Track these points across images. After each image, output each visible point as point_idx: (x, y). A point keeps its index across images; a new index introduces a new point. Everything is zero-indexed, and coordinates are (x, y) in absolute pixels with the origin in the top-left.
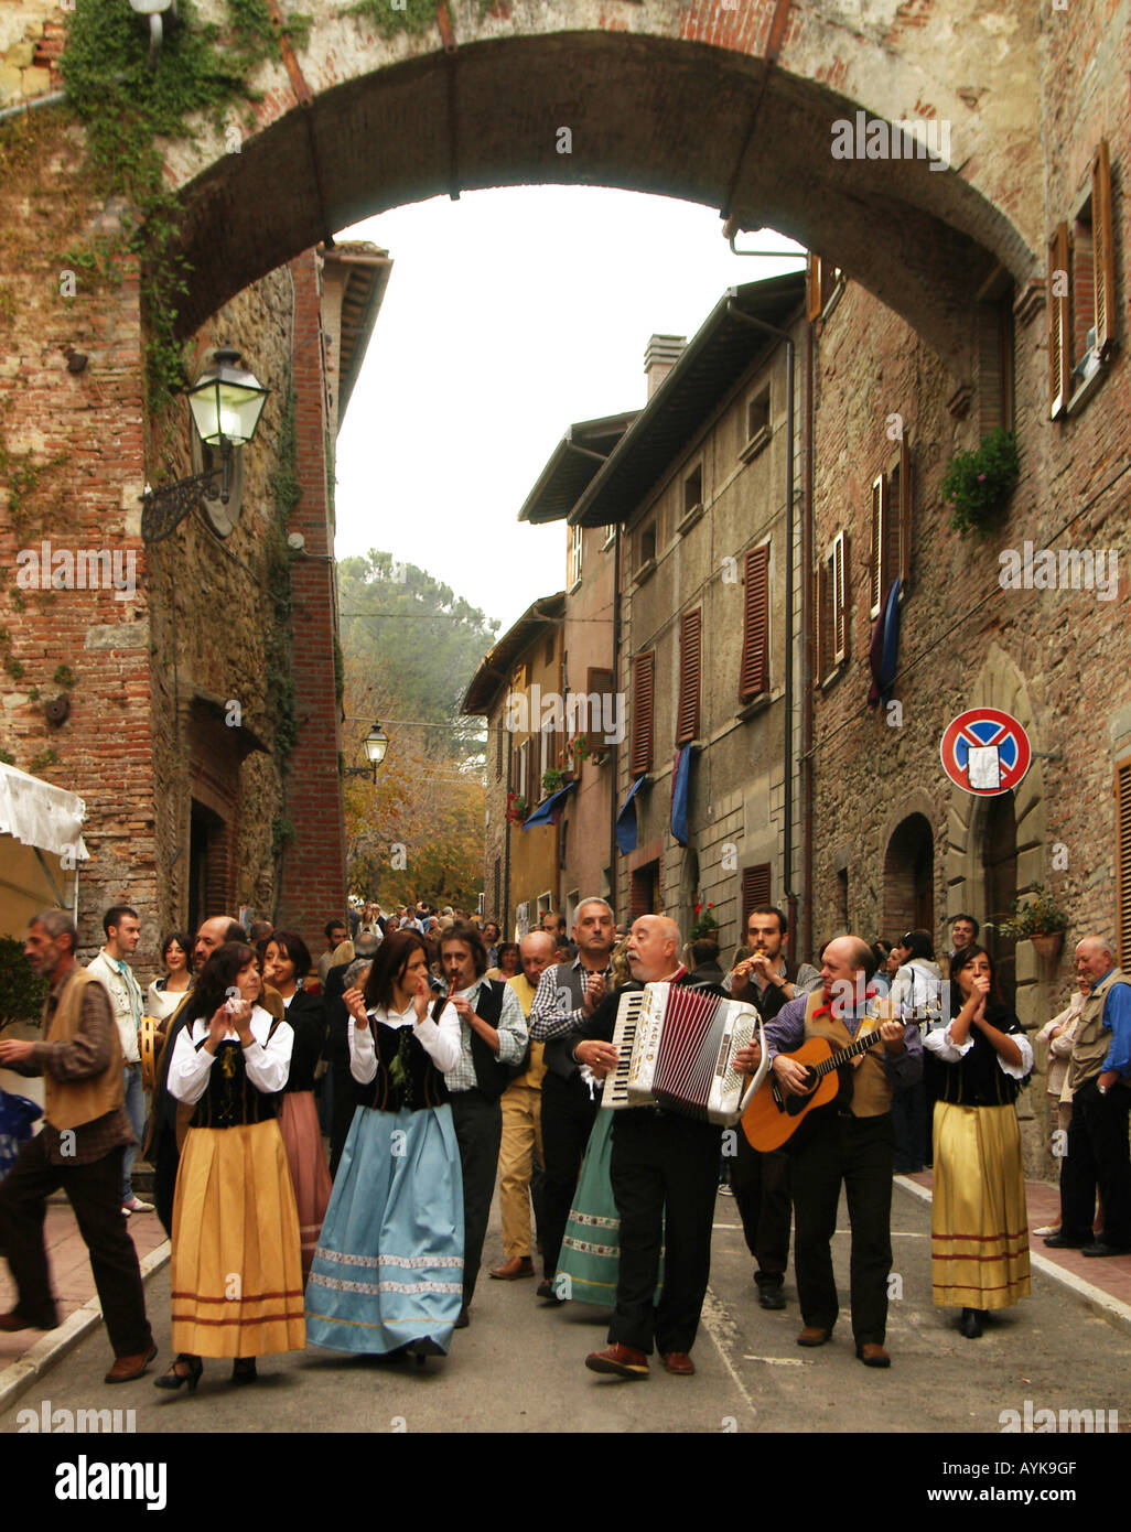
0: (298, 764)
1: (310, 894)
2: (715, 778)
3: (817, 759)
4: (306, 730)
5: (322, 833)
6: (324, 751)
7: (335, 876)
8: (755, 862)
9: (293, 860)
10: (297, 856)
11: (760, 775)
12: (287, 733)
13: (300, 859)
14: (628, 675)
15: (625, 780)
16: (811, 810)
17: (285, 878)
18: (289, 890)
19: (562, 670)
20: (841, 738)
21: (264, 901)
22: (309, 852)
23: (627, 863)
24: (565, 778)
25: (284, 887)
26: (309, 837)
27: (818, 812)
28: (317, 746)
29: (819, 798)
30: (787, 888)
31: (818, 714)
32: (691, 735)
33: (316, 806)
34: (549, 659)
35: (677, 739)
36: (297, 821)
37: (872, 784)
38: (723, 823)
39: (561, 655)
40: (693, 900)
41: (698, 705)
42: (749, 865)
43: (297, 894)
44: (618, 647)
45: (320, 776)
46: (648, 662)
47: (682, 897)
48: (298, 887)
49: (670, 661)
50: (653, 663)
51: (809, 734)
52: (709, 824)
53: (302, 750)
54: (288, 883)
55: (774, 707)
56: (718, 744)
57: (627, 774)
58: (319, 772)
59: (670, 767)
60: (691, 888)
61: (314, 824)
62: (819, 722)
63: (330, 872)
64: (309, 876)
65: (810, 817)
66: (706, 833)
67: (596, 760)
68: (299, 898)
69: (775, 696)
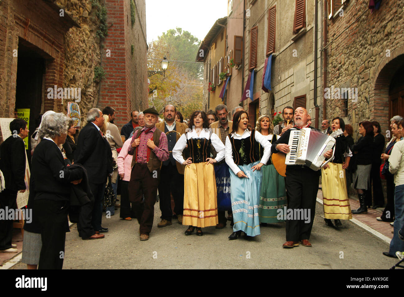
0: (108, 44)
1: (112, 100)
2: (281, 66)
3: (329, 50)
4: (112, 30)
5: (118, 74)
6: (119, 39)
7: (123, 93)
8: (299, 95)
9: (105, 86)
10: (107, 84)
11: (301, 61)
12: (102, 30)
13: (108, 85)
14: (248, 37)
15: (247, 73)
16: (326, 70)
17: (101, 93)
18: (103, 99)
19: (226, 41)
20: (344, 36)
21: (89, 102)
22: (112, 82)
23: (247, 101)
24: (227, 76)
25: (101, 97)
26: (112, 76)
27: (330, 71)
28: (116, 36)
29: (330, 65)
30: (315, 103)
31: (330, 31)
32: (272, 51)
33: (116, 62)
34: (222, 39)
35: (267, 53)
36: (107, 69)
37: (364, 51)
38: (285, 82)
39: (226, 37)
40: (272, 112)
41: (275, 40)
42: (296, 96)
43: (107, 100)
44: (245, 28)
45: (118, 49)
46: (255, 30)
47: (268, 111)
48: (107, 98)
49: (264, 28)
50: (257, 30)
51: (326, 39)
52: (279, 83)
53: (110, 38)
54: (103, 95)
55: (308, 33)
56: (283, 53)
57: (247, 71)
58: (117, 48)
59: (263, 65)
60: (271, 107)
61: (114, 70)
62: (331, 33)
63: (121, 91)
64: (112, 92)
65: (326, 73)
66: (278, 87)
67: (237, 67)
68: (108, 102)
69: (308, 28)
